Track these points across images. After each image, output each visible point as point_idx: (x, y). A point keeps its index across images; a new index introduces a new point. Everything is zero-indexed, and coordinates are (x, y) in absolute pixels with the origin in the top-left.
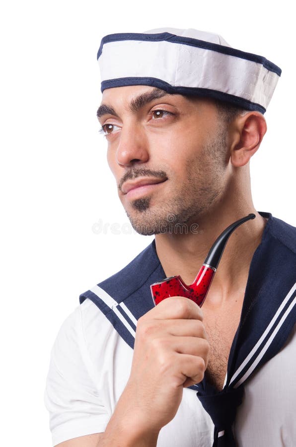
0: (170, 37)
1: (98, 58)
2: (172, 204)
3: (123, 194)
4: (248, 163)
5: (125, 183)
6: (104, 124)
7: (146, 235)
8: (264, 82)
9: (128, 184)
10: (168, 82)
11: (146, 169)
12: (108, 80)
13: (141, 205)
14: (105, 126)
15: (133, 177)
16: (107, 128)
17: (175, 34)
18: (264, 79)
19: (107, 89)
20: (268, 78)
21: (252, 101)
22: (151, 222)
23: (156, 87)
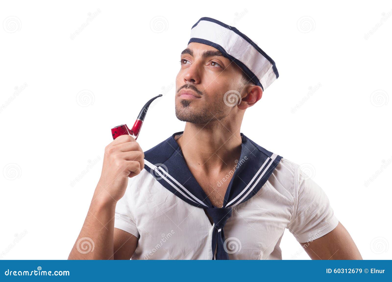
0: (236, 30)
1: (192, 28)
2: (201, 110)
3: (178, 95)
4: (245, 110)
5: (182, 89)
6: (183, 59)
7: (181, 120)
8: (269, 76)
9: (183, 90)
10: (226, 50)
11: (195, 87)
12: (195, 38)
13: (185, 103)
14: (183, 60)
15: (188, 87)
16: (183, 61)
17: (239, 30)
18: (269, 74)
19: (193, 42)
20: (271, 76)
21: (260, 81)
22: (187, 114)
23: (219, 50)
